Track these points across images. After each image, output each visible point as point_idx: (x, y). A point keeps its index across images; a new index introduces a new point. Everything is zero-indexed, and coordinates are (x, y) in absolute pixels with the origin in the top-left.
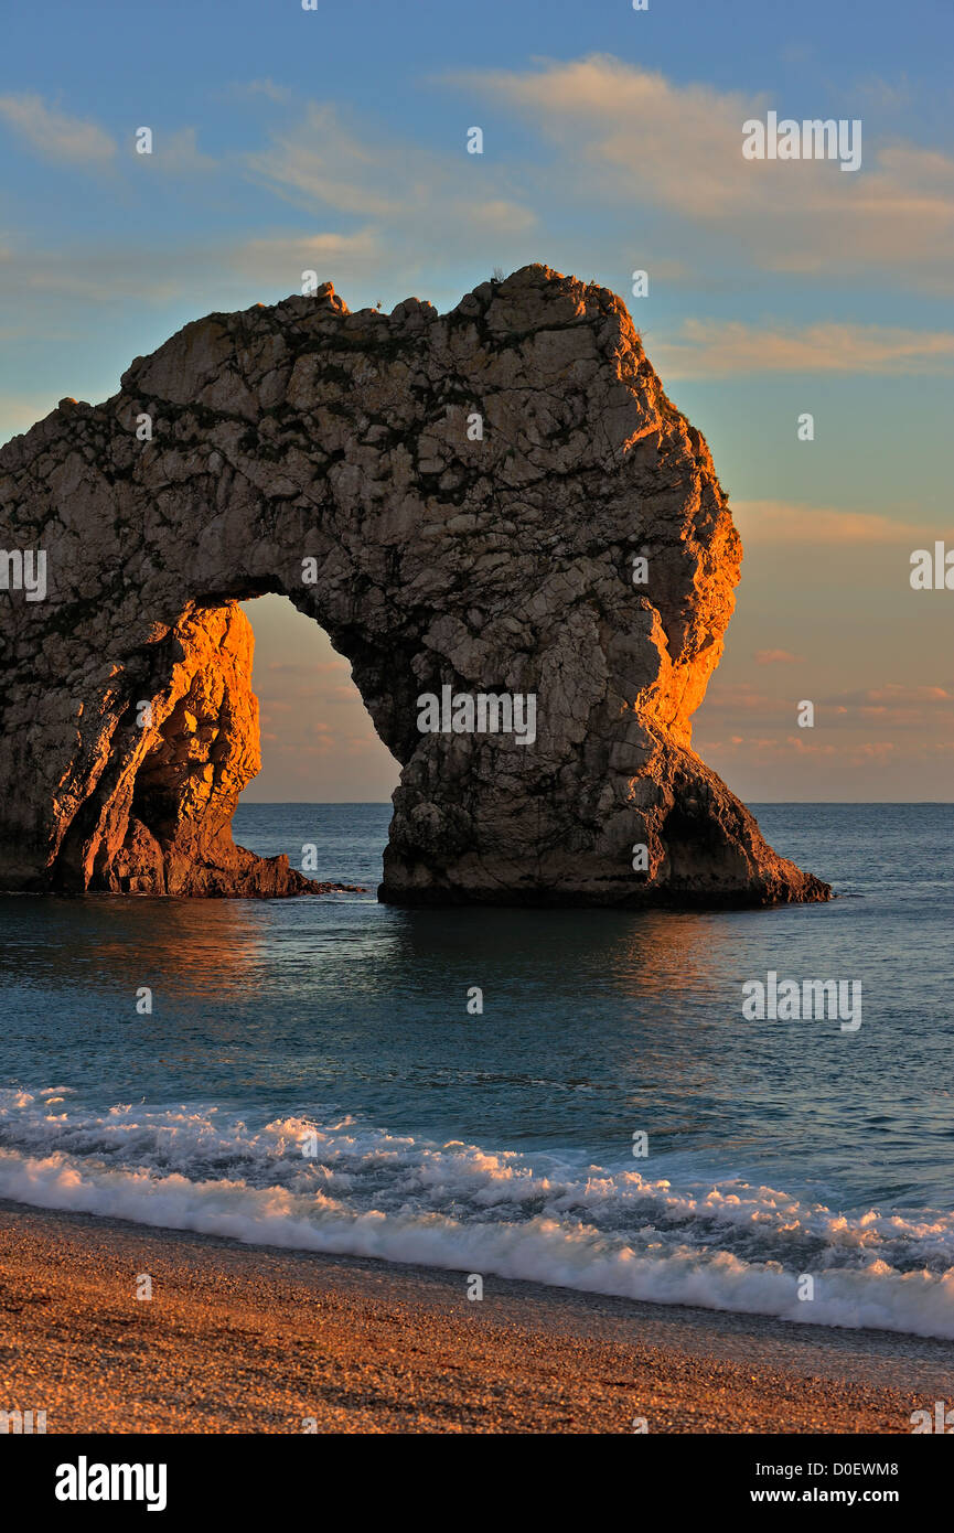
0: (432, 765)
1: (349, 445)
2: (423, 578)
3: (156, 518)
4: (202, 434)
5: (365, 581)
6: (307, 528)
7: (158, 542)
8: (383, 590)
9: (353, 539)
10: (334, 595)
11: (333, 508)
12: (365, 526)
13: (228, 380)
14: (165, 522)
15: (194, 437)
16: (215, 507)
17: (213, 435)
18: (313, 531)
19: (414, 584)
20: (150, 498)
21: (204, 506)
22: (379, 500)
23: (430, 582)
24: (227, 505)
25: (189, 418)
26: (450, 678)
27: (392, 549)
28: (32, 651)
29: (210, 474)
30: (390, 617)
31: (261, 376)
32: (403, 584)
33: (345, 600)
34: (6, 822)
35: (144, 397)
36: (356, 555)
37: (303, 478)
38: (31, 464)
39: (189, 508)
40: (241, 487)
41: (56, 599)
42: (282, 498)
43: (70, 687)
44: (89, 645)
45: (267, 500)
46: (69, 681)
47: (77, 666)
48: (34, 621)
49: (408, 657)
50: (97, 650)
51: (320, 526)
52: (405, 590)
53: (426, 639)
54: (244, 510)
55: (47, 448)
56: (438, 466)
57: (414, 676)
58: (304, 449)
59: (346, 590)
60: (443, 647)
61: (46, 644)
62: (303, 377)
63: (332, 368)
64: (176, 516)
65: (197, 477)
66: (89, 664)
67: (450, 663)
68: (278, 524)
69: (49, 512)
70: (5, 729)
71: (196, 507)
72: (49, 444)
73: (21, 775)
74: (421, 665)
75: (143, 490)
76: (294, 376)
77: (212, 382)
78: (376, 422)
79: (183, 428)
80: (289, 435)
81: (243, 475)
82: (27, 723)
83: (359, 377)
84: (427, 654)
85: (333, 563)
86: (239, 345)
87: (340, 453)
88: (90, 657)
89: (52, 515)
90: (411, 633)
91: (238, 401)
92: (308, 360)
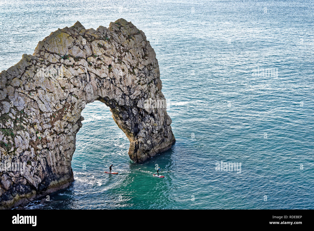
1: (113, 64)
2: (136, 92)
3: (72, 86)
4: (76, 63)
5: (125, 94)
6: (110, 84)
7: (74, 92)
8: (129, 96)
9: (121, 85)
10: (120, 99)
11: (115, 79)
12: (123, 82)
13: (76, 48)
14: (75, 87)
15: (74, 64)
16: (86, 81)
17: (80, 63)
18: (112, 85)
19: (134, 94)
20: (69, 80)
21: (83, 82)
22: (124, 76)
23: (137, 93)
24: (90, 81)
26: (143, 113)
27: (128, 87)
28: (50, 126)
29: (85, 73)
30: (130, 102)
31: (84, 47)
32: (131, 94)
33: (123, 100)
34: (58, 173)
35: (53, 53)
36: (122, 89)
37: (108, 72)
38: (23, 74)
39: (80, 82)
40: (93, 76)
41: (51, 111)
42: (105, 78)
43: (66, 134)
44: (67, 121)
45: (101, 78)
46: (65, 132)
47: (65, 128)
48: (46, 118)
49: (132, 110)
50: (71, 123)
51: (113, 83)
52: (132, 95)
53: (138, 106)
54: (94, 82)
55: (26, 69)
56: (129, 67)
57: (134, 114)
58: (104, 65)
59: (122, 98)
60: (141, 107)
61: (56, 123)
62: (96, 47)
63: (98, 44)
64: (77, 85)
65: (80, 74)
66: (70, 126)
67: (144, 110)
68: (105, 84)
69: (36, 87)
70: (49, 149)
71: (82, 82)
72: (26, 68)
73: (58, 159)
74: (134, 111)
75: (67, 79)
76: (93, 47)
77: (70, 48)
78: (115, 58)
79: (70, 61)
80: (99, 62)
81: (93, 73)
82: (57, 146)
83: (107, 47)
84: (135, 108)
85: (118, 92)
86: (75, 39)
87: (110, 66)
88: (69, 125)
89: (38, 88)
90: (132, 105)
91: (81, 54)
92: (94, 42)
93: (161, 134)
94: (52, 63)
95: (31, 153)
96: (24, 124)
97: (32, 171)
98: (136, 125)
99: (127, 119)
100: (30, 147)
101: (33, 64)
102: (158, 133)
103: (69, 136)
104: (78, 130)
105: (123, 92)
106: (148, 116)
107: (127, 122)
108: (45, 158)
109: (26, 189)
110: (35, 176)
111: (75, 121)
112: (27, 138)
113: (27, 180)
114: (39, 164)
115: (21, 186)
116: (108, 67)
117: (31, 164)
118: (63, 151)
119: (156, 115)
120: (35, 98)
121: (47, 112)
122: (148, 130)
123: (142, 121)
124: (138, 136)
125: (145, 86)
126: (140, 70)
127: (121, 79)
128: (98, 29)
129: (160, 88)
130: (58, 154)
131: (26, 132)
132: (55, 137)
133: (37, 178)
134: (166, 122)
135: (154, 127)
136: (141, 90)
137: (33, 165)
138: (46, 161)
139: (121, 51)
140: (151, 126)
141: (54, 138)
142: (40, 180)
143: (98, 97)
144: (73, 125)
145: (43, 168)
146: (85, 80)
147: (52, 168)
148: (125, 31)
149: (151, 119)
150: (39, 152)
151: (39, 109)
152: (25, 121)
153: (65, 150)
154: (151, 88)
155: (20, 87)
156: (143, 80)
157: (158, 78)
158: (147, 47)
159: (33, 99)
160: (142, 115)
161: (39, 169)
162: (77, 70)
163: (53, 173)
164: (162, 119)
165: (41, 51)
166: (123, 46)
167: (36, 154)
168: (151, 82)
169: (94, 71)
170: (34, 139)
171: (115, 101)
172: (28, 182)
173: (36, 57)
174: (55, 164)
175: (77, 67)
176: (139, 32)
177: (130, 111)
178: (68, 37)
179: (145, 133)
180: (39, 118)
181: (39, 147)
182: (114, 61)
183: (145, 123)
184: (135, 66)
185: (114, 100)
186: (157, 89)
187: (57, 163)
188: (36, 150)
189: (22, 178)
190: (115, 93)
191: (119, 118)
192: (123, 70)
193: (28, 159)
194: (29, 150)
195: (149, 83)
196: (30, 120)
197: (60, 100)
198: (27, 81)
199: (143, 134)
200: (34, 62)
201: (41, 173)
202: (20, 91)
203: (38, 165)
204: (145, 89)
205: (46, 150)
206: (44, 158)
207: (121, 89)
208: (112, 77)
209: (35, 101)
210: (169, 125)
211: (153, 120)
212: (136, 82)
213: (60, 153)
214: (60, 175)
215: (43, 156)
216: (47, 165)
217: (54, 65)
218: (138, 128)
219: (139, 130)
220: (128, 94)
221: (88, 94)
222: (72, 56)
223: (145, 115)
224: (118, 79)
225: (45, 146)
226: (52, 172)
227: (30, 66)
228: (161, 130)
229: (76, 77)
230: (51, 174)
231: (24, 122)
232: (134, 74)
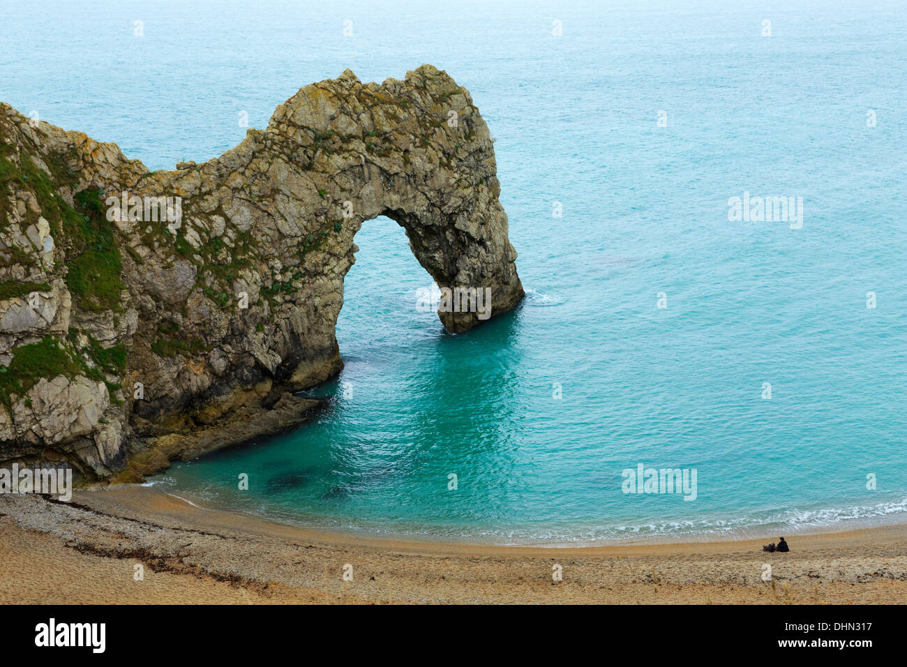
0: (472, 274)
1: (411, 147)
2: (453, 200)
3: (338, 189)
4: (345, 146)
5: (433, 205)
6: (406, 185)
8: (440, 209)
9: (426, 188)
10: (425, 213)
11: (415, 176)
12: (429, 182)
13: (343, 119)
14: (343, 190)
15: (341, 148)
16: (363, 180)
17: (351, 147)
18: (409, 187)
19: (450, 204)
20: (332, 178)
21: (358, 180)
22: (432, 171)
23: (455, 202)
24: (370, 179)
25: (337, 138)
26: (466, 240)
27: (439, 191)
28: (297, 262)
29: (362, 166)
30: (442, 219)
31: (358, 116)
32: (445, 204)
33: (429, 215)
34: (313, 347)
35: (303, 127)
36: (429, 196)
37: (402, 164)
38: (248, 164)
39: (352, 182)
40: (374, 169)
41: (299, 234)
42: (397, 174)
43: (326, 275)
44: (329, 253)
45: (390, 175)
46: (325, 272)
47: (325, 264)
48: (290, 247)
49: (445, 234)
50: (335, 255)
51: (411, 184)
52: (446, 207)
53: (456, 225)
54: (378, 180)
55: (254, 156)
56: (441, 154)
57: (448, 241)
58: (396, 151)
59: (428, 210)
60: (463, 228)
61: (308, 256)
62: (381, 118)
63: (386, 112)
64: (347, 186)
65: (352, 167)
66: (333, 262)
67: (468, 234)
68: (397, 185)
69: (272, 189)
70: (296, 303)
71: (355, 181)
72: (254, 153)
73: (312, 322)
74: (449, 236)
75: (327, 175)
76: (376, 117)
77: (334, 119)
78: (416, 137)
79: (334, 143)
80: (387, 144)
81: (376, 165)
82: (309, 297)
83: (402, 117)
84: (451, 231)
85: (421, 199)
86: (343, 101)
87: (406, 151)
88: (332, 259)
89: (276, 191)
90: (446, 224)
91: (353, 129)
92: (377, 109)
93: (497, 279)
94: (301, 146)
95: (263, 310)
96: (250, 257)
97: (265, 343)
98: (454, 260)
99: (436, 250)
100: (262, 298)
101: (266, 146)
102: (493, 275)
103: (331, 280)
104: (347, 270)
105: (430, 201)
106: (473, 245)
107: (436, 255)
108: (288, 318)
109: (253, 375)
110: (271, 351)
111: (343, 252)
112: (255, 283)
113: (255, 358)
114: (278, 329)
115: (245, 371)
116: (402, 153)
117: (263, 330)
118: (320, 308)
119: (488, 243)
120: (271, 210)
121: (292, 237)
122: (474, 270)
123: (463, 254)
124: (455, 282)
125: (471, 189)
126: (461, 160)
127: (426, 176)
128: (385, 84)
129: (496, 195)
130: (313, 313)
131: (254, 272)
132: (307, 281)
133: (274, 355)
134: (507, 256)
135: (484, 265)
136: (463, 198)
137: (267, 332)
138: (291, 324)
139: (426, 126)
140: (479, 264)
141: (304, 283)
142: (279, 360)
143: (385, 209)
144: (339, 259)
145: (284, 337)
146: (361, 176)
147: (301, 339)
148: (434, 87)
149: (479, 250)
150: (277, 308)
151: (278, 230)
152: (253, 252)
153: (326, 305)
154: (481, 194)
155: (243, 189)
156: (466, 179)
157: (494, 175)
158: (474, 118)
159: (266, 211)
160: (463, 244)
161: (277, 339)
162: (346, 158)
163: (303, 346)
164: (500, 251)
165: (279, 123)
166: (430, 116)
167: (272, 312)
168: (481, 182)
169: (377, 160)
170: (269, 284)
171: (416, 217)
172: (257, 362)
173: (272, 134)
174: (306, 330)
175: (346, 155)
176: (459, 91)
177: (442, 235)
178: (330, 97)
179: (469, 275)
180: (277, 247)
181: (278, 298)
182: (414, 143)
183: (469, 258)
184: (451, 152)
185: (412, 215)
186: (491, 195)
187: (309, 330)
188: (273, 304)
189: (247, 354)
190: (415, 202)
191: (422, 248)
192: (430, 161)
193: (258, 320)
194: (259, 303)
195: (477, 185)
196: (261, 250)
197: (316, 215)
198: (256, 178)
199: (465, 277)
200: (269, 143)
201: (280, 346)
202: (242, 197)
203: (276, 332)
204: (469, 195)
205: (290, 305)
206: (286, 320)
207: (426, 195)
208: (409, 173)
209: (269, 215)
210: (512, 262)
211: (483, 251)
212: (452, 181)
213: (316, 310)
214: (314, 350)
215: (284, 316)
216: (292, 332)
217: (305, 149)
218: (456, 267)
219: (458, 271)
220: (438, 203)
221: (365, 203)
222: (338, 134)
223: (469, 242)
224: (421, 176)
225: (288, 297)
226: (300, 345)
227: (260, 151)
228: (498, 270)
229: (344, 171)
230: (299, 348)
231: (250, 253)
232: (451, 168)
